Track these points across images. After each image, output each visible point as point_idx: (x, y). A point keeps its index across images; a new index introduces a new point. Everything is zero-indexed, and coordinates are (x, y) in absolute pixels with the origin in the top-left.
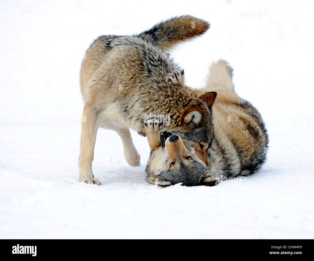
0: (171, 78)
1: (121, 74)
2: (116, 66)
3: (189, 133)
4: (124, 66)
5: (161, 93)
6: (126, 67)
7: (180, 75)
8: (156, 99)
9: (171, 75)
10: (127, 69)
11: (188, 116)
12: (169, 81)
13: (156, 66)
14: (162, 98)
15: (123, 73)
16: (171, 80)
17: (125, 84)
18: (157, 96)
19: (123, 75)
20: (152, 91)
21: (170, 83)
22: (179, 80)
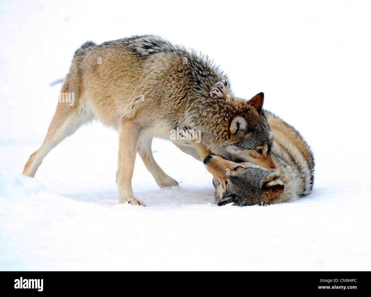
0: (215, 92)
1: (169, 87)
2: (163, 80)
3: (239, 143)
4: (171, 78)
5: (209, 110)
6: (174, 79)
7: (224, 88)
8: (205, 116)
9: (215, 90)
10: (175, 82)
11: (232, 126)
12: (214, 96)
13: (205, 76)
14: (211, 115)
15: (171, 86)
16: (216, 94)
17: (175, 98)
18: (206, 113)
19: (172, 88)
20: (201, 107)
21: (216, 97)
22: (224, 92)
